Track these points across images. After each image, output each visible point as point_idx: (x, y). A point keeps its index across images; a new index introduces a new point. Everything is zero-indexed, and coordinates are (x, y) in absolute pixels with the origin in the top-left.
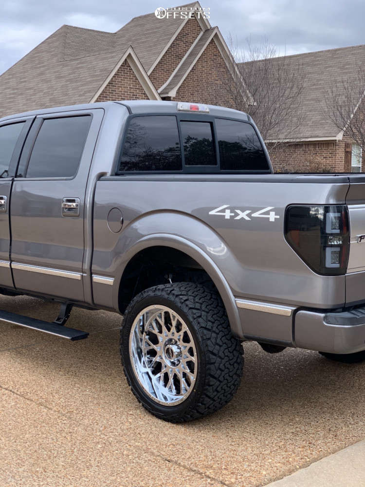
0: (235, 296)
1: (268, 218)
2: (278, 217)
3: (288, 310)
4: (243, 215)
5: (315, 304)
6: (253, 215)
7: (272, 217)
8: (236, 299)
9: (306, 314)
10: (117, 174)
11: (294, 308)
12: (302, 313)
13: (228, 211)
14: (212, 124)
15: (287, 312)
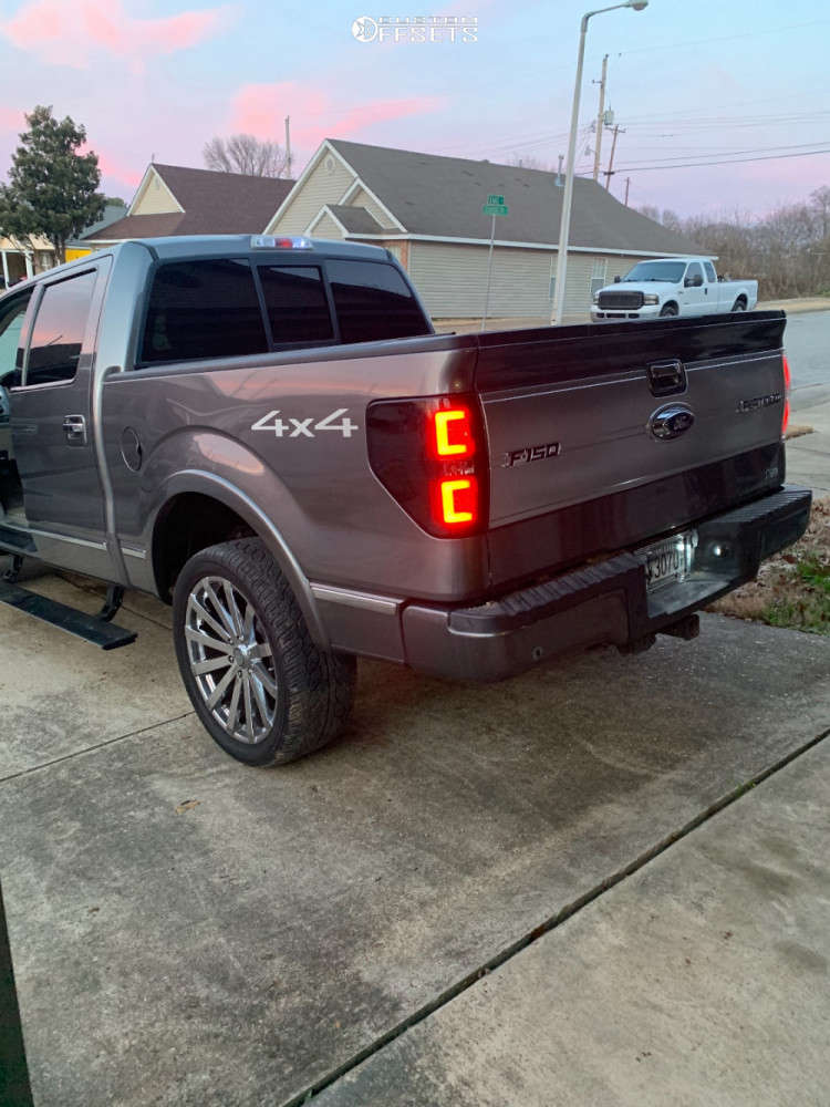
0: (310, 580)
1: (341, 432)
2: (356, 428)
3: (391, 603)
4: (301, 428)
5: (432, 595)
6: (317, 427)
7: (347, 428)
8: (312, 584)
9: (420, 612)
10: (137, 368)
11: (400, 601)
12: (414, 611)
13: (279, 422)
14: (319, 268)
15: (388, 608)
